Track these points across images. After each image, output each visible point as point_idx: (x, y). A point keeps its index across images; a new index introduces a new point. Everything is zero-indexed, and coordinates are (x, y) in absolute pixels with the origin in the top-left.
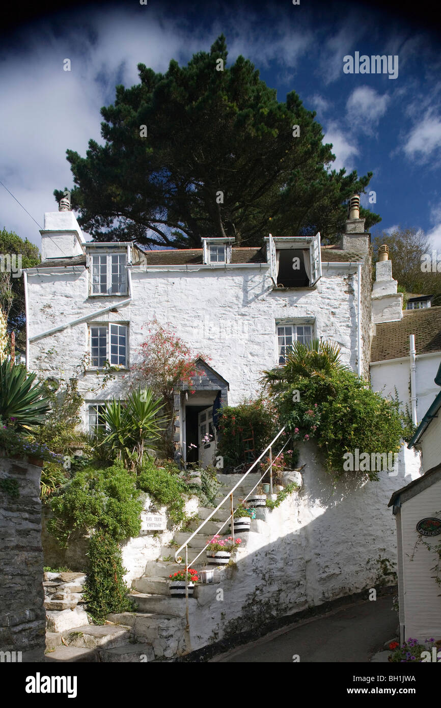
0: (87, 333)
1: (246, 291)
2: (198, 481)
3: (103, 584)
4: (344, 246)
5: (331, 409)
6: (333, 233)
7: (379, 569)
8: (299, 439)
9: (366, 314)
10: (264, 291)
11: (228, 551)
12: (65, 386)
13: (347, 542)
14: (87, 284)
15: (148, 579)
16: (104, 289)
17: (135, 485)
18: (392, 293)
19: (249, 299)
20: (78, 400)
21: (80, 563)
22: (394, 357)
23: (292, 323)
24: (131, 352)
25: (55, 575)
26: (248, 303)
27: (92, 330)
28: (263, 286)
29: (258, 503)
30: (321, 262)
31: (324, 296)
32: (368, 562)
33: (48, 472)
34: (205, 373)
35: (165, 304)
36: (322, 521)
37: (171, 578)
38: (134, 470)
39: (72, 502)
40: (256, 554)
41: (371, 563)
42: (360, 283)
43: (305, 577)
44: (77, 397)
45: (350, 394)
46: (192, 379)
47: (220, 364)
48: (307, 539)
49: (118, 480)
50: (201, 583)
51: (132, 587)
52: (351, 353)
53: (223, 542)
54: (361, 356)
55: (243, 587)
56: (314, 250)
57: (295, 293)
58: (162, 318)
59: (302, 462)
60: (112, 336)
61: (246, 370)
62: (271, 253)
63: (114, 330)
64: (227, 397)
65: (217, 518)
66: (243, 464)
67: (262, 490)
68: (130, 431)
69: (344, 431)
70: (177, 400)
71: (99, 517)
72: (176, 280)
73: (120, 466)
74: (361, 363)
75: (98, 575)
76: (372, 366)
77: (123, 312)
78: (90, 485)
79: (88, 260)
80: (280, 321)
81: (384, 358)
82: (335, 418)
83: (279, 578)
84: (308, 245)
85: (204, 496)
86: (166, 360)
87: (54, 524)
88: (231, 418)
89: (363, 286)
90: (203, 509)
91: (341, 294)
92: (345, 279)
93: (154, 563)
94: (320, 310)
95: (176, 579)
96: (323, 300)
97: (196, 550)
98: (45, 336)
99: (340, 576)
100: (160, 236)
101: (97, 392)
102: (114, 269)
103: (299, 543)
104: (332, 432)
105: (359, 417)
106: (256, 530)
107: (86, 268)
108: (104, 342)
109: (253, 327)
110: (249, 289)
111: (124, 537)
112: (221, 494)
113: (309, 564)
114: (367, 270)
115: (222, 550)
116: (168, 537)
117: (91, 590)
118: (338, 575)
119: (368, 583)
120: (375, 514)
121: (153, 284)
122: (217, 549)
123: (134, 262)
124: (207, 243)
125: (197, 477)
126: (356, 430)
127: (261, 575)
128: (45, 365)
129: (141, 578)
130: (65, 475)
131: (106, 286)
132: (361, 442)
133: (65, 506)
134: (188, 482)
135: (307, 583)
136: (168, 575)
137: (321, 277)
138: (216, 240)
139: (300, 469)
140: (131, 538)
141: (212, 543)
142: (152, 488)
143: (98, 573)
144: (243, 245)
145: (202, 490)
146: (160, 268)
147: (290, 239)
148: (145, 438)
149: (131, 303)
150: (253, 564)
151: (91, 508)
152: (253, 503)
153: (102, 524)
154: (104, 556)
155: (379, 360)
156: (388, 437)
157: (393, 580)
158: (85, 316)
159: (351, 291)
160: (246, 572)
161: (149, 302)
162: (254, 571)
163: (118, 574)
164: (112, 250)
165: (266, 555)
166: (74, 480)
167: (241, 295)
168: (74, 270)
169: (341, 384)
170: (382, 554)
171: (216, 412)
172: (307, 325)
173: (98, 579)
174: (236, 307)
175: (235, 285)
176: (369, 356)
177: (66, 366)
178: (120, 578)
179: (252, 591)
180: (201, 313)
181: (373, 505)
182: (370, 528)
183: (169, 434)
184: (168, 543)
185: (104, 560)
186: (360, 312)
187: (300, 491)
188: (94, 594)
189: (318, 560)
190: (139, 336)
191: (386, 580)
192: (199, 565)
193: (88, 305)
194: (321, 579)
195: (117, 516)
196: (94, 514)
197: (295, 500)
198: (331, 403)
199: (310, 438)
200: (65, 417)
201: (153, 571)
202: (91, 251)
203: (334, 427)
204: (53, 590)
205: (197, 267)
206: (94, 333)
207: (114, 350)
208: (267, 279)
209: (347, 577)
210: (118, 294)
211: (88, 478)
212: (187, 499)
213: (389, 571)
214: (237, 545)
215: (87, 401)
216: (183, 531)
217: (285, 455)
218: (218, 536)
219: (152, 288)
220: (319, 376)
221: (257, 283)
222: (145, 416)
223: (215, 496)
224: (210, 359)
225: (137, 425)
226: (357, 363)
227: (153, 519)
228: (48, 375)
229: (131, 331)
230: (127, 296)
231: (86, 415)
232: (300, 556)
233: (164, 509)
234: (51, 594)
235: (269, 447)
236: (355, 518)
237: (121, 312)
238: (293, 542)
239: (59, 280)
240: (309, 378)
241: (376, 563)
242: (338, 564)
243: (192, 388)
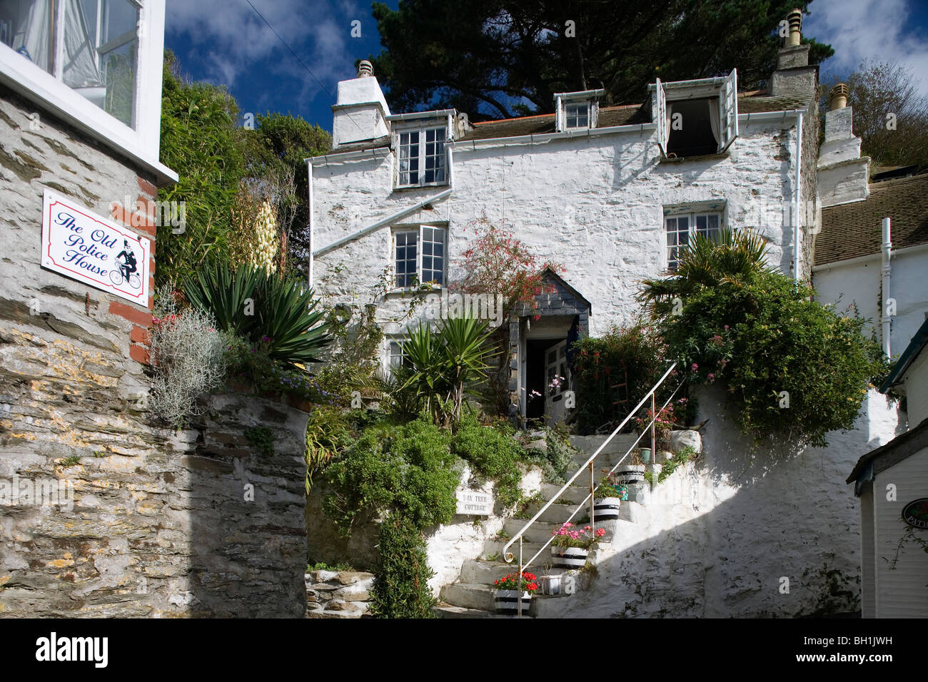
0: (390, 242)
1: (617, 167)
2: (543, 444)
3: (398, 590)
4: (774, 90)
5: (750, 334)
6: (754, 81)
7: (823, 585)
8: (698, 381)
9: (808, 192)
10: (645, 166)
11: (585, 547)
12: (359, 316)
13: (771, 541)
14: (391, 173)
15: (464, 586)
16: (414, 178)
17: (448, 448)
18: (851, 158)
19: (623, 179)
20: (375, 335)
21: (367, 559)
22: (854, 255)
23: (689, 211)
24: (451, 265)
25: (331, 575)
26: (621, 185)
27: (398, 236)
28: (645, 158)
29: (632, 477)
30: (737, 115)
31: (742, 167)
32: (806, 574)
33: (327, 431)
34: (555, 291)
35: (500, 193)
36: (731, 507)
37: (498, 586)
38: (448, 427)
39: (358, 470)
40: (628, 554)
41: (810, 575)
42: (801, 141)
43: (702, 593)
44: (375, 331)
45: (783, 309)
46: (536, 299)
47: (579, 278)
48: (707, 533)
49: (423, 439)
50: (541, 594)
51: (441, 597)
52: (782, 252)
53: (576, 534)
54: (799, 255)
55: (606, 603)
56: (725, 97)
57: (695, 165)
58: (494, 214)
59: (703, 415)
60: (424, 244)
61: (617, 284)
62: (659, 107)
63: (427, 234)
64: (587, 324)
65: (568, 500)
66: (611, 423)
67: (638, 457)
68: (442, 369)
69: (772, 367)
70: (515, 330)
71: (395, 492)
72: (516, 159)
73: (427, 420)
74: (798, 266)
75: (391, 577)
76: (817, 272)
77: (440, 208)
78: (383, 447)
79: (393, 140)
80: (671, 209)
81: (837, 258)
82: (758, 347)
83: (662, 592)
84: (717, 90)
85: (549, 466)
86: (500, 274)
87: (332, 503)
88: (594, 354)
89: (805, 147)
90: (549, 486)
91: (768, 161)
92: (775, 137)
93: (474, 563)
94: (734, 188)
95: (503, 586)
96: (740, 173)
97: (536, 546)
98: (334, 248)
99: (758, 595)
100: (496, 109)
101: (401, 322)
102: (430, 149)
103: (695, 540)
104: (752, 368)
105: (797, 345)
106: (628, 518)
107: (391, 150)
108: (413, 253)
109: (630, 220)
110: (623, 163)
111: (430, 523)
112: (576, 465)
113: (709, 572)
114: (811, 124)
115: (574, 546)
116: (494, 526)
117: (381, 598)
118: (755, 592)
119: (804, 606)
120: (817, 500)
121: (482, 166)
122: (567, 544)
123: (457, 138)
124: (562, 102)
125: (541, 439)
126: (792, 365)
127: (634, 586)
128: (332, 288)
129: (453, 584)
130: (350, 434)
131: (417, 174)
132: (800, 383)
133: (348, 476)
134: (527, 446)
135: (706, 601)
136: (492, 581)
137: (736, 137)
138: (575, 95)
139: (698, 426)
140: (441, 525)
141: (560, 534)
142: (473, 453)
143: (391, 573)
144: (616, 102)
145: (548, 458)
146: (494, 142)
147: (689, 84)
148: (464, 380)
149: (452, 194)
150: (623, 569)
151: (385, 480)
152: (624, 477)
153: (400, 503)
154: (400, 550)
155: (827, 262)
156: (846, 376)
157: (847, 603)
158: (388, 218)
159: (784, 156)
160: (611, 581)
161: (477, 192)
162: (624, 579)
163: (420, 576)
164: (427, 123)
165: (643, 556)
166: (362, 439)
167: (611, 173)
168: (374, 155)
169: (767, 295)
170: (829, 561)
171: (572, 346)
172: (713, 214)
173: (391, 582)
174: (604, 191)
175: (602, 159)
176: (811, 257)
177: (361, 289)
178: (424, 582)
179: (620, 610)
180: (551, 203)
181: (817, 486)
182: (809, 521)
183: (502, 381)
184: (495, 535)
185: (401, 556)
186: (799, 188)
187: (699, 460)
188: (385, 604)
189: (724, 567)
190: (462, 242)
191: (836, 602)
192: (539, 567)
193: (392, 202)
194: (729, 597)
195: (420, 491)
196: (388, 489)
197: (690, 474)
198: (751, 324)
199: (716, 378)
200: (358, 359)
201: (472, 574)
202: (398, 126)
203: (755, 361)
204: (327, 596)
205: (547, 137)
206: (400, 241)
207: (427, 262)
208: (651, 147)
209: (771, 595)
210: (434, 184)
211: (381, 437)
212: (524, 471)
213: (840, 589)
214: (599, 538)
215: (388, 336)
216: (517, 517)
217: (675, 405)
218: (569, 525)
219: (482, 172)
220: (731, 284)
221: (636, 154)
222: (466, 347)
223: (566, 467)
224: (564, 270)
225: (453, 361)
226: (792, 267)
227: (474, 498)
228: (337, 301)
229: (450, 235)
230: (447, 186)
231: (387, 354)
232: (696, 561)
233: (489, 485)
234: (324, 601)
235: (651, 392)
236: (786, 504)
237: (437, 209)
238: (685, 539)
239: (354, 171)
240: (715, 287)
241: (819, 575)
242: (757, 575)
243: (536, 312)
